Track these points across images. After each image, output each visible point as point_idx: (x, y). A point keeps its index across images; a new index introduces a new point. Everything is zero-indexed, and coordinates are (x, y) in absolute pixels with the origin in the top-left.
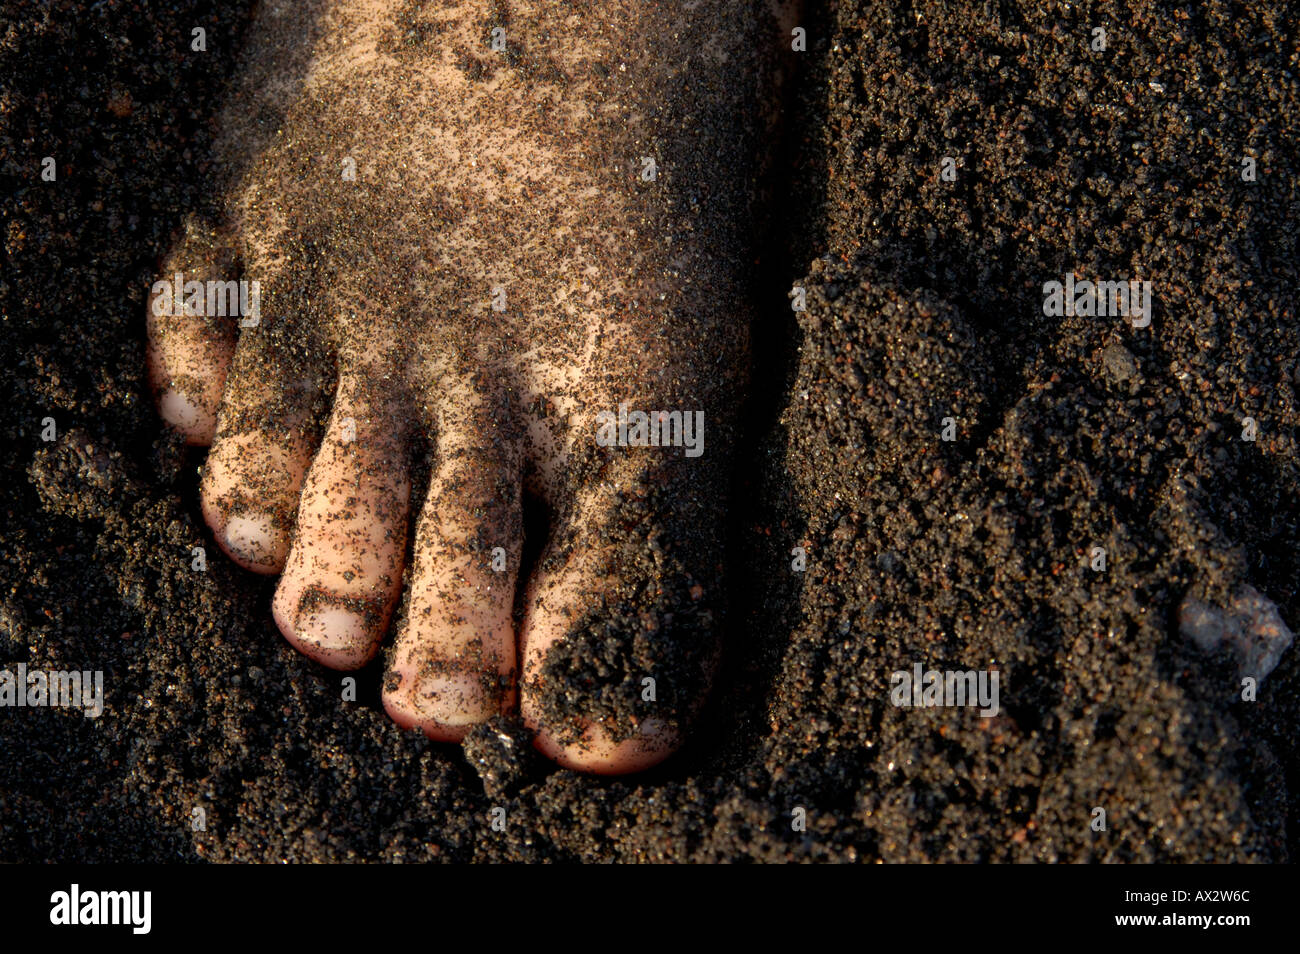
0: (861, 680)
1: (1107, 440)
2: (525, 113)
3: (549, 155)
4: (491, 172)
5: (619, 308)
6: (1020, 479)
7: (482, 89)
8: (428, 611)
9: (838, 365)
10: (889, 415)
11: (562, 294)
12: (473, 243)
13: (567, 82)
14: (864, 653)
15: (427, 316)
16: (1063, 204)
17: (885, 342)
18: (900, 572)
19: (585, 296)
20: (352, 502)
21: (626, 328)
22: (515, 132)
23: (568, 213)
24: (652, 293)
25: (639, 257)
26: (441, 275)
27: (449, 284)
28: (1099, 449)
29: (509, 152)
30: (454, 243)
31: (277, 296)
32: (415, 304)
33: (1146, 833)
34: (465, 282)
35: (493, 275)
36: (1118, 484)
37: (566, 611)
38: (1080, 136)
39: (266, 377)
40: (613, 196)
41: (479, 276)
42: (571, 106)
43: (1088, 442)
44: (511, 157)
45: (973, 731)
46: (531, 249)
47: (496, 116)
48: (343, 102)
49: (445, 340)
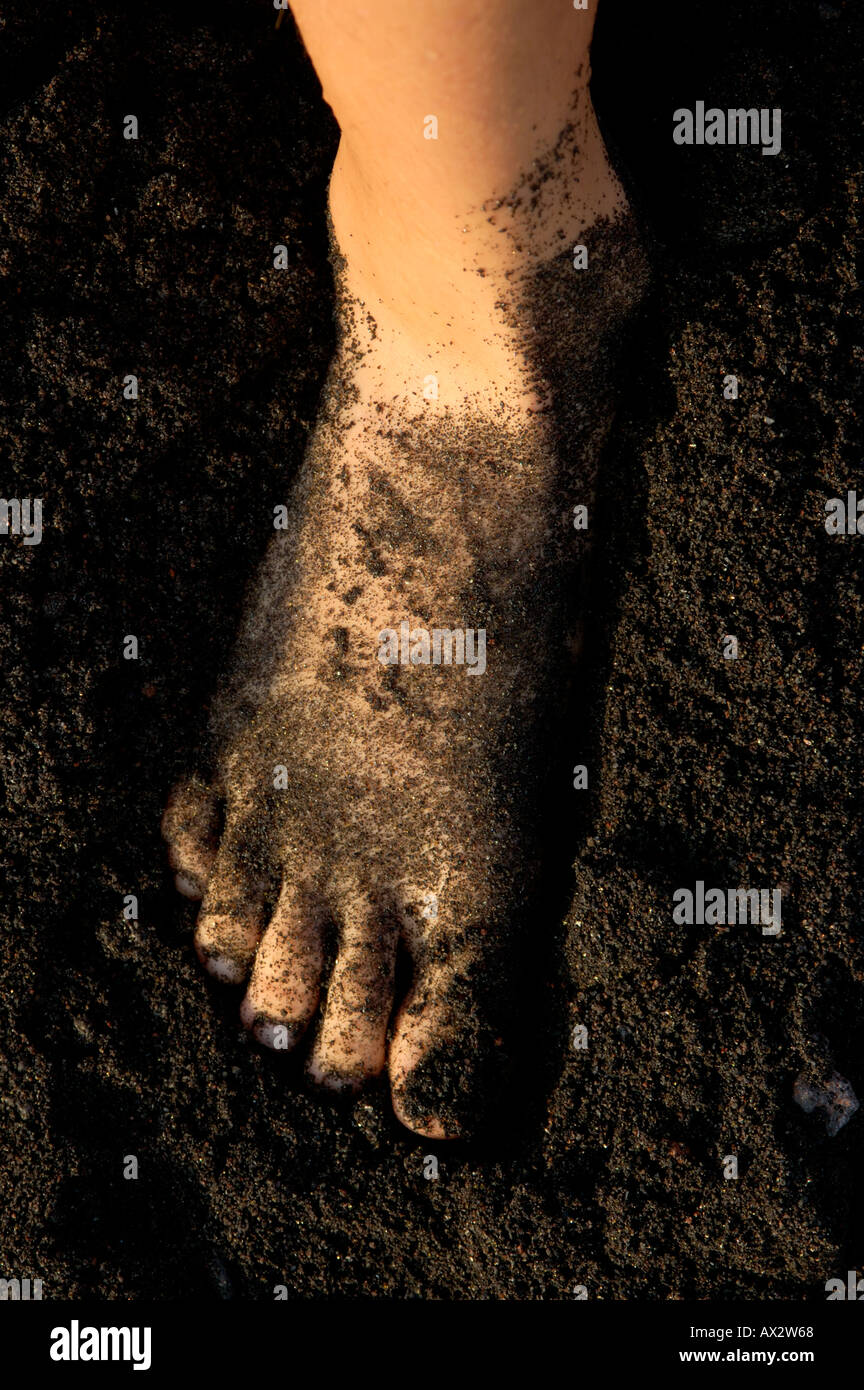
0: (602, 1107)
1: (760, 970)
2: (408, 735)
3: (421, 763)
4: (385, 769)
5: (459, 863)
6: (705, 994)
7: (381, 716)
8: (332, 1043)
9: (599, 914)
10: (629, 947)
11: (426, 848)
12: (372, 811)
13: (435, 719)
14: (605, 1089)
15: (340, 854)
16: (745, 812)
17: (629, 905)
18: (629, 1041)
19: (440, 851)
20: (287, 973)
21: (464, 876)
22: (401, 746)
23: (431, 800)
24: (481, 855)
25: (474, 831)
26: (350, 829)
27: (354, 835)
28: (754, 975)
29: (396, 757)
30: (359, 810)
31: (247, 829)
32: (333, 845)
33: (761, 1228)
34: (365, 835)
35: (382, 832)
36: (763, 999)
37: (421, 1045)
38: (758, 768)
39: (236, 881)
40: (459, 792)
41: (375, 832)
42: (436, 735)
43: (748, 971)
44: (398, 761)
45: (665, 1157)
46: (407, 819)
47: (389, 734)
48: (294, 708)
49: (351, 870)
